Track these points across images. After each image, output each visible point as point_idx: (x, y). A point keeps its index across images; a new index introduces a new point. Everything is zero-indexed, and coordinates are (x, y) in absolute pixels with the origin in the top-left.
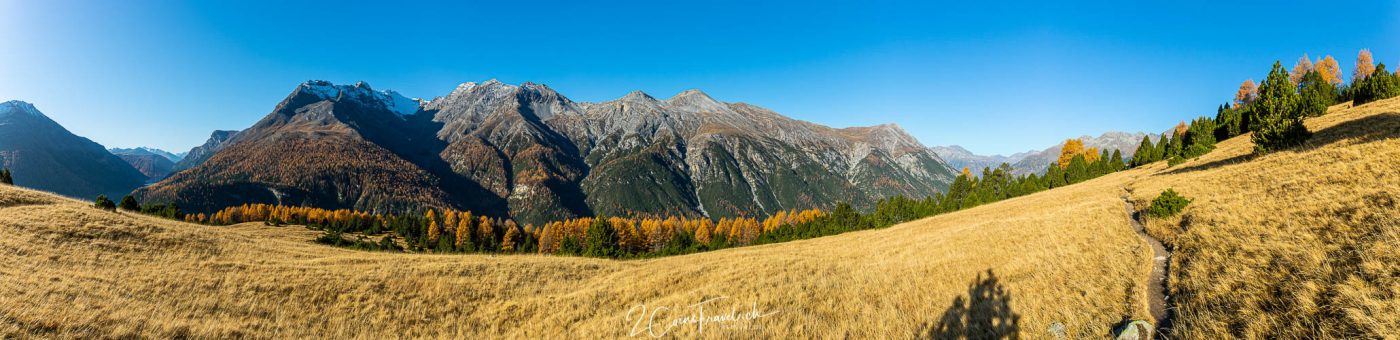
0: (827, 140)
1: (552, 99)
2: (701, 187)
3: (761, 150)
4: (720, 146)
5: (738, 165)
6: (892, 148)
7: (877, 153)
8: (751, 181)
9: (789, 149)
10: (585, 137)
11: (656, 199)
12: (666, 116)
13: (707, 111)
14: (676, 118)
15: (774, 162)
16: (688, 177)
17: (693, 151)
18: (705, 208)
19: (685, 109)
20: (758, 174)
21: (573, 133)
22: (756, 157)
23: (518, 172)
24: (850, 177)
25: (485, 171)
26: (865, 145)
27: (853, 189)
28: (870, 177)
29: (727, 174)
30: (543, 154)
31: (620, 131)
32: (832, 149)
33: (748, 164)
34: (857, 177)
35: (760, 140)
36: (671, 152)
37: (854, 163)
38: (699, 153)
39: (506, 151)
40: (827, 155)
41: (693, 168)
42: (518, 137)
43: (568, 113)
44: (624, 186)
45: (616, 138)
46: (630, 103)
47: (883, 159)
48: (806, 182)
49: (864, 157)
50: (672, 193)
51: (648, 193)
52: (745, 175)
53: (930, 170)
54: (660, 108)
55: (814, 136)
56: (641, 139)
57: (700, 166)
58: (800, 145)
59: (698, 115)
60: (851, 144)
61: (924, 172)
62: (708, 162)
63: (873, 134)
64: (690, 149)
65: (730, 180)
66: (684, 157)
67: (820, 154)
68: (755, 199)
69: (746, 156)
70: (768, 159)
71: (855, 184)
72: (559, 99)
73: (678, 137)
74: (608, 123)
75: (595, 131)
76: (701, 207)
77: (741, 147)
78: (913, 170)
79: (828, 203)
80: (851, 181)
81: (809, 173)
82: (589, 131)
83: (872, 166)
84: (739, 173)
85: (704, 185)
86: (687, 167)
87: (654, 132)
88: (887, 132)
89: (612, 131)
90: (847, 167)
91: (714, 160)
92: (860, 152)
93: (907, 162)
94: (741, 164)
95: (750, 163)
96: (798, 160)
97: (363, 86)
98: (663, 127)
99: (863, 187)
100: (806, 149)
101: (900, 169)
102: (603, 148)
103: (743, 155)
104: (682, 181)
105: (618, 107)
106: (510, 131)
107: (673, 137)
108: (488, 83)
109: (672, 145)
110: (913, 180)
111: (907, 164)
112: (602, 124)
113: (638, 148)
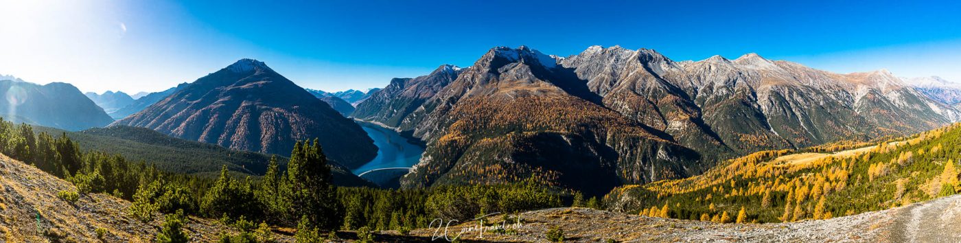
0: (840, 84)
1: (660, 60)
2: (770, 118)
3: (802, 95)
4: (777, 93)
5: (789, 104)
6: (883, 88)
7: (873, 92)
8: (798, 114)
9: (818, 93)
10: (690, 87)
11: (749, 126)
12: (740, 74)
13: (764, 69)
14: (746, 75)
15: (809, 101)
16: (761, 112)
17: (761, 96)
18: (775, 130)
19: (749, 67)
20: (801, 109)
21: (682, 84)
22: (799, 99)
23: (666, 113)
24: (855, 108)
25: (644, 112)
26: (865, 87)
27: (858, 116)
28: (868, 108)
29: (784, 110)
30: (676, 101)
31: (712, 83)
32: (843, 90)
33: (795, 104)
34: (860, 108)
35: (799, 87)
36: (749, 97)
37: (858, 99)
38: (766, 98)
39: (651, 99)
40: (840, 94)
41: (763, 107)
42: (655, 90)
43: (673, 70)
44: (731, 120)
45: (711, 88)
46: (716, 65)
47: (877, 96)
48: (830, 114)
49: (864, 95)
50: (757, 123)
51: (744, 123)
52: (794, 110)
53: (909, 102)
54: (736, 69)
55: (831, 82)
56: (728, 89)
57: (768, 106)
58: (823, 88)
59: (759, 71)
60: (855, 86)
61: (905, 103)
62: (773, 104)
63: (870, 78)
64: (759, 95)
65: (786, 113)
66: (757, 100)
67: (836, 94)
68: (802, 124)
69: (793, 99)
70: (806, 100)
71: (858, 113)
72: (665, 60)
73: (751, 88)
74: (702, 77)
75: (696, 83)
76: (772, 130)
77: (789, 93)
78: (897, 102)
79: (843, 125)
80: (856, 110)
81: (831, 107)
82: (692, 83)
83: (869, 101)
84: (790, 109)
85: (772, 117)
86: (759, 106)
87: (734, 84)
88: (880, 76)
89: (706, 83)
90: (853, 101)
91: (776, 102)
92: (861, 92)
93: (893, 97)
94: (791, 104)
95: (796, 103)
96: (824, 100)
97: (525, 49)
98: (740, 81)
99: (864, 115)
100: (827, 91)
101: (889, 101)
102: (705, 95)
103: (791, 97)
104: (760, 115)
105: (707, 67)
106: (648, 86)
107: (748, 88)
108: (613, 48)
109: (749, 93)
110: (897, 109)
111: (893, 98)
112: (699, 78)
113: (728, 95)
